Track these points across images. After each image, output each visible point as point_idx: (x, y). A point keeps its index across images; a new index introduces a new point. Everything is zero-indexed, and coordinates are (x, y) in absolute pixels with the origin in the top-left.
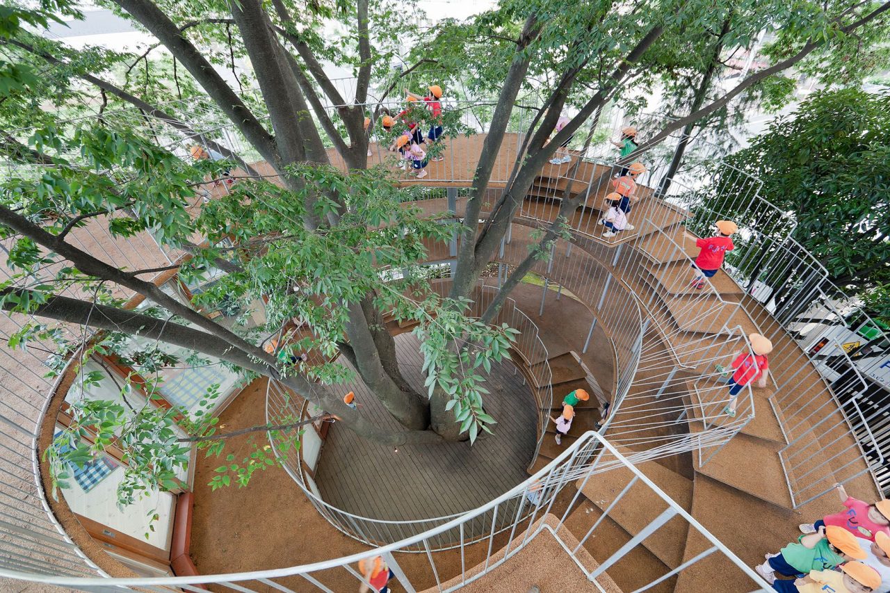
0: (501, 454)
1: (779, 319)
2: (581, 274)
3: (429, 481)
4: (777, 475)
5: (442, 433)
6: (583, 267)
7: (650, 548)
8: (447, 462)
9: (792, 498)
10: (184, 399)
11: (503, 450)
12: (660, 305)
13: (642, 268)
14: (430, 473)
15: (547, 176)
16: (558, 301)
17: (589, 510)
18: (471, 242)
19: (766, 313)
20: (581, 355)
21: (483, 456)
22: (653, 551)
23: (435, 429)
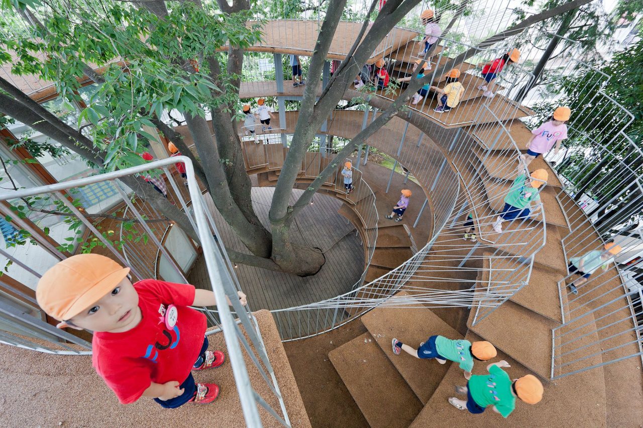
0: (328, 292)
1: (599, 231)
2: (425, 161)
3: (268, 299)
4: (545, 348)
5: (279, 264)
6: (428, 154)
7: (408, 381)
8: (285, 289)
9: (553, 370)
10: (91, 198)
11: (331, 289)
12: (481, 189)
13: (474, 155)
14: (270, 294)
15: (406, 61)
16: (405, 184)
17: (368, 341)
18: (311, 95)
19: (589, 223)
20: (411, 229)
21: (314, 290)
22: (410, 384)
23: (274, 259)
